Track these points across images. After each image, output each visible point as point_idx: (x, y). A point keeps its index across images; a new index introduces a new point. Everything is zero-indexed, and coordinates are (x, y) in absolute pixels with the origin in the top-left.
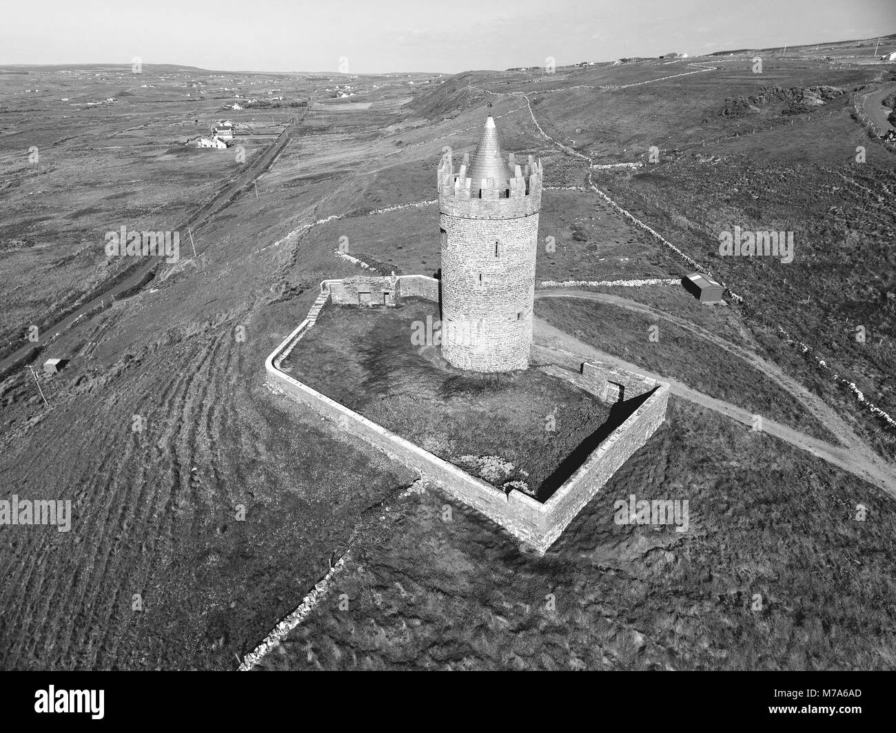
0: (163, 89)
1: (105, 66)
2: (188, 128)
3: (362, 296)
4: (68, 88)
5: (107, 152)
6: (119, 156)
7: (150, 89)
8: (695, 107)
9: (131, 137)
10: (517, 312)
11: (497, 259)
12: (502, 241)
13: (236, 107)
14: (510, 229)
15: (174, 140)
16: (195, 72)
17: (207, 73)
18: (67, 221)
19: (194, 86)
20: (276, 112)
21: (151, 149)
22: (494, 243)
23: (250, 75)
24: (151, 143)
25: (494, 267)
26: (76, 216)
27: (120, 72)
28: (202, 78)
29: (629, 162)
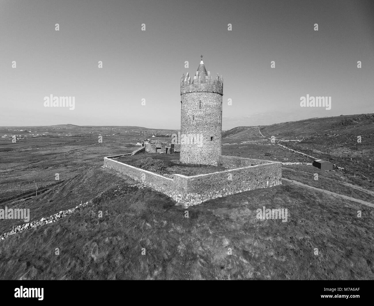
0: (132, 133)
1: (116, 126)
2: (135, 141)
3: (158, 150)
4: (102, 132)
5: (105, 146)
6: (109, 147)
7: (128, 133)
8: (328, 123)
9: (115, 143)
10: (211, 136)
11: (200, 109)
12: (203, 101)
13: (153, 136)
14: (206, 96)
15: (129, 144)
16: (144, 129)
17: (148, 129)
18: (82, 161)
19: (142, 132)
20: (166, 138)
21: (120, 146)
22: (199, 102)
23: (162, 130)
24: (121, 144)
25: (199, 113)
26: (85, 160)
27: (120, 128)
28: (146, 130)
29: (297, 139)
